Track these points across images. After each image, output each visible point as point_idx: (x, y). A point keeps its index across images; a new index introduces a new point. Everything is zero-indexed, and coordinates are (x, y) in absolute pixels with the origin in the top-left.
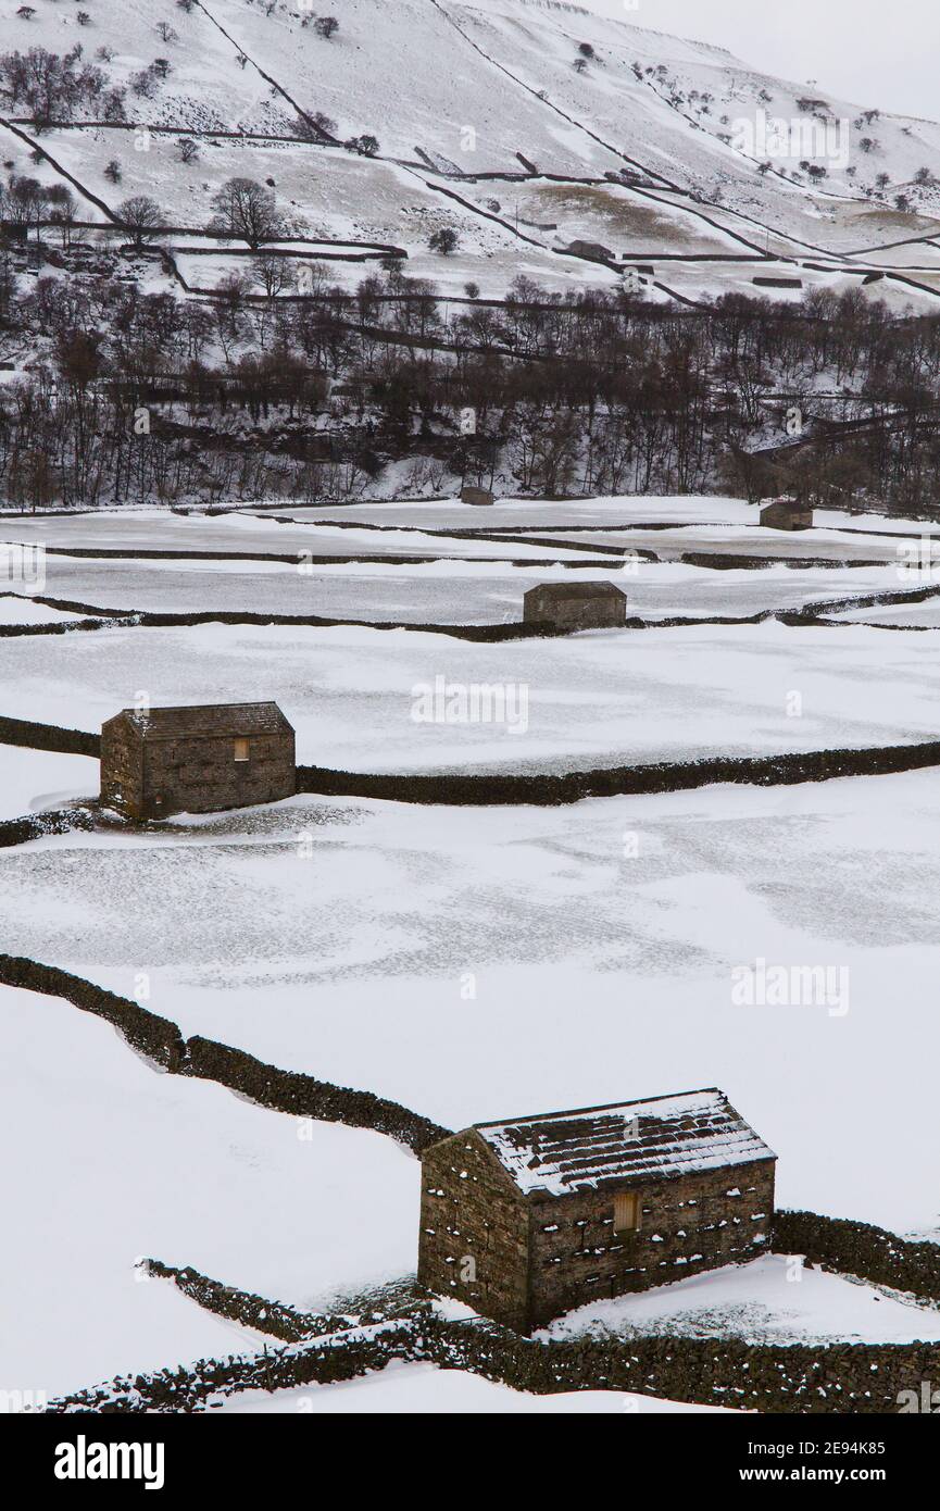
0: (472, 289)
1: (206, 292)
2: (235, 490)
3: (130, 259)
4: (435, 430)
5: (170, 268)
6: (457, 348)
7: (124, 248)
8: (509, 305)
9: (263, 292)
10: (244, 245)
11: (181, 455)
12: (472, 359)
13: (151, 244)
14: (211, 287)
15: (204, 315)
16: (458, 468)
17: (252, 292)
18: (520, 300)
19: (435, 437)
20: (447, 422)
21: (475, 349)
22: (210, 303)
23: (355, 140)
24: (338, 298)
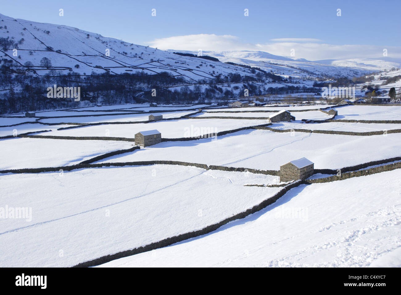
0: (85, 74)
1: (43, 76)
2: (57, 107)
3: (28, 71)
4: (87, 96)
5: (35, 72)
6: (85, 83)
7: (27, 69)
8: (92, 76)
9: (52, 76)
10: (46, 68)
11: (48, 102)
12: (89, 84)
13: (31, 69)
14: (44, 75)
15: (45, 80)
16: (92, 102)
17: (50, 76)
18: (93, 75)
19: (88, 97)
20: (89, 95)
21: (89, 83)
22: (45, 78)
23: (57, 51)
24: (65, 76)
